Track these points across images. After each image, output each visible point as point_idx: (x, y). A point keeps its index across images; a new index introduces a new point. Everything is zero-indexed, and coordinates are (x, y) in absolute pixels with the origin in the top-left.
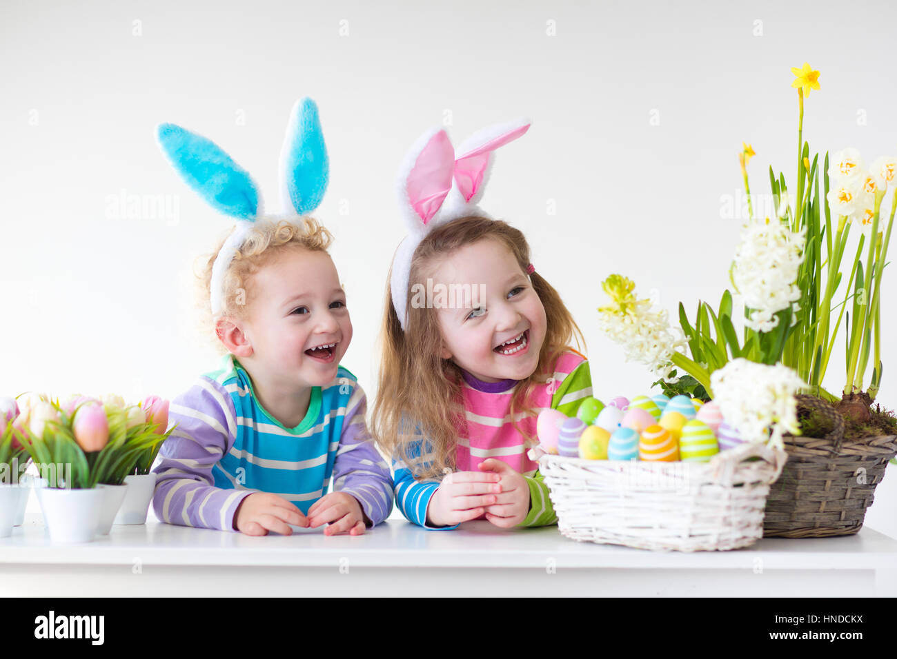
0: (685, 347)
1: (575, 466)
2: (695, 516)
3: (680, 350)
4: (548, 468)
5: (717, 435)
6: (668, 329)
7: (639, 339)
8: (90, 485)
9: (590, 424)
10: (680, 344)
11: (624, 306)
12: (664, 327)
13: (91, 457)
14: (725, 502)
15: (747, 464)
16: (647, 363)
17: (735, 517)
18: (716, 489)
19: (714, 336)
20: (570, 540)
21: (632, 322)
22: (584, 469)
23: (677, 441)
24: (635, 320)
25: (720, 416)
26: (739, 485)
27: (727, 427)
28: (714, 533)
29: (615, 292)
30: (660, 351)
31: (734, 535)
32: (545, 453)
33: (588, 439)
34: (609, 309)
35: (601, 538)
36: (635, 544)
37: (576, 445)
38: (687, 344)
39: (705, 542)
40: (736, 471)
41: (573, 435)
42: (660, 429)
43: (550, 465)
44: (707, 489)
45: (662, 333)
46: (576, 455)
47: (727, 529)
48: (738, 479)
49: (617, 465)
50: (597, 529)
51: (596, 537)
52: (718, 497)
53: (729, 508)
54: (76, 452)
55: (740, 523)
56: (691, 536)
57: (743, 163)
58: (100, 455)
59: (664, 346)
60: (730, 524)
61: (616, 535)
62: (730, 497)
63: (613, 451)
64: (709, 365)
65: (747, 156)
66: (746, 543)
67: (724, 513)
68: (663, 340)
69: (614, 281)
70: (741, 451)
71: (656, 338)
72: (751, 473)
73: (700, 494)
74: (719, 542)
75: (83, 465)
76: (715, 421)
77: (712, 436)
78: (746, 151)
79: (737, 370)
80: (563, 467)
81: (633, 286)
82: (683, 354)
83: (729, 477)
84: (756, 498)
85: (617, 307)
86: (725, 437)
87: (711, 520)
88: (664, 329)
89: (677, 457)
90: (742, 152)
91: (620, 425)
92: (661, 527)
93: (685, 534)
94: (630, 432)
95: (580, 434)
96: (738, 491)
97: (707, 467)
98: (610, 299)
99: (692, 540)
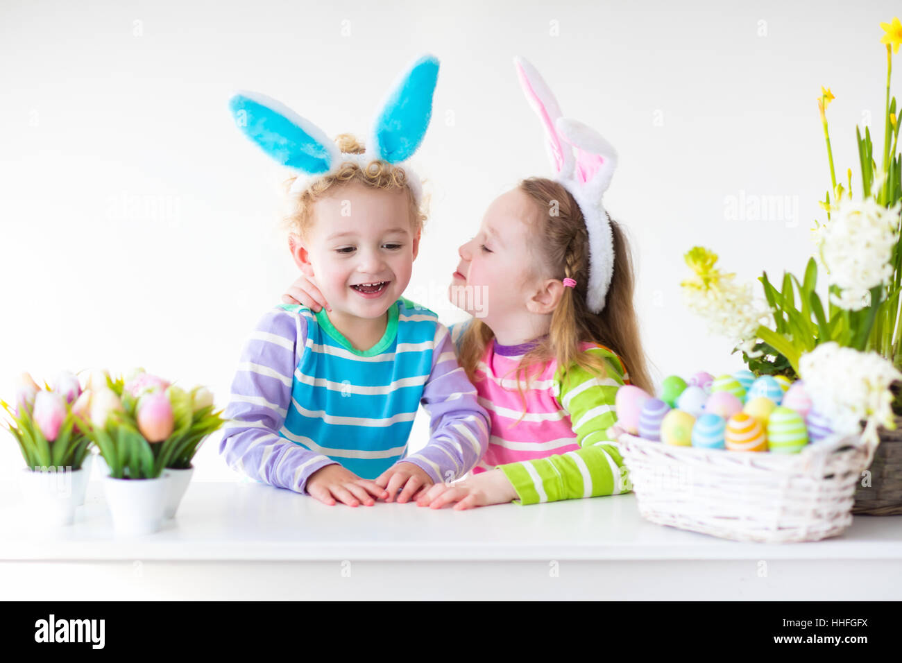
0: (769, 319)
1: (658, 451)
2: (784, 509)
3: (764, 322)
4: (628, 449)
5: (807, 422)
6: (753, 303)
7: (723, 315)
8: (155, 474)
9: (673, 406)
10: (765, 315)
11: (707, 281)
12: (747, 300)
13: (156, 447)
14: (814, 495)
15: (838, 454)
16: (730, 337)
17: (825, 509)
18: (806, 481)
19: (798, 305)
20: (650, 523)
21: (716, 298)
22: (668, 455)
23: (765, 429)
24: (719, 295)
25: (809, 401)
26: (830, 477)
27: (818, 416)
28: (804, 525)
29: (698, 266)
30: (744, 328)
31: (824, 527)
32: (624, 432)
33: (671, 423)
34: (692, 285)
35: (686, 525)
36: (719, 534)
37: (657, 428)
38: (771, 316)
39: (795, 535)
40: (828, 463)
41: (656, 418)
42: (746, 418)
43: (631, 446)
44: (798, 482)
45: (746, 308)
46: (657, 439)
47: (817, 521)
48: (829, 471)
49: (701, 452)
50: (680, 516)
51: (679, 523)
52: (808, 489)
53: (819, 500)
54: (139, 444)
55: (830, 514)
56: (780, 528)
57: (823, 109)
58: (165, 445)
59: (748, 320)
60: (819, 516)
61: (701, 523)
62: (821, 489)
63: (697, 438)
64: (794, 337)
65: (826, 99)
66: (835, 532)
67: (813, 505)
68: (748, 315)
69: (698, 255)
70: (832, 442)
71: (740, 312)
72: (842, 464)
73: (790, 486)
74: (809, 534)
75: (147, 455)
76: (804, 407)
77: (801, 425)
78: (825, 96)
79: (828, 356)
80: (644, 450)
81: (715, 259)
82: (767, 326)
83: (820, 469)
84: (845, 488)
85: (700, 282)
86: (816, 427)
87: (800, 513)
88: (748, 303)
89: (765, 448)
90: (822, 97)
91: (703, 407)
92: (749, 518)
93: (773, 526)
94: (715, 419)
95: (662, 417)
96: (829, 483)
97: (798, 458)
98: (693, 273)
99: (782, 532)
